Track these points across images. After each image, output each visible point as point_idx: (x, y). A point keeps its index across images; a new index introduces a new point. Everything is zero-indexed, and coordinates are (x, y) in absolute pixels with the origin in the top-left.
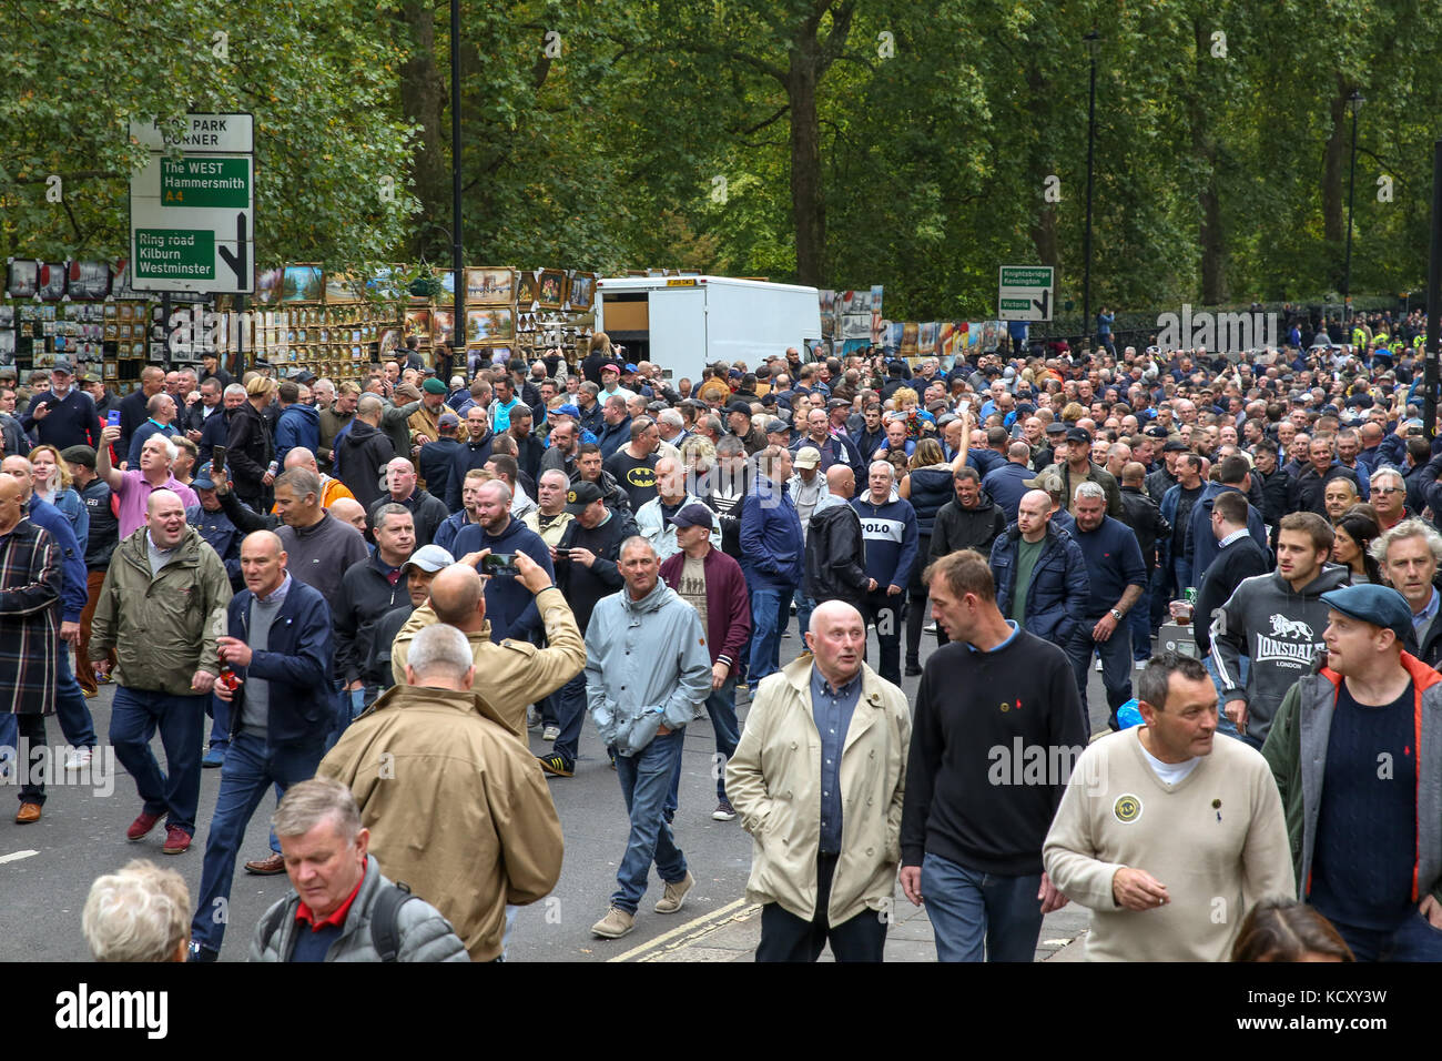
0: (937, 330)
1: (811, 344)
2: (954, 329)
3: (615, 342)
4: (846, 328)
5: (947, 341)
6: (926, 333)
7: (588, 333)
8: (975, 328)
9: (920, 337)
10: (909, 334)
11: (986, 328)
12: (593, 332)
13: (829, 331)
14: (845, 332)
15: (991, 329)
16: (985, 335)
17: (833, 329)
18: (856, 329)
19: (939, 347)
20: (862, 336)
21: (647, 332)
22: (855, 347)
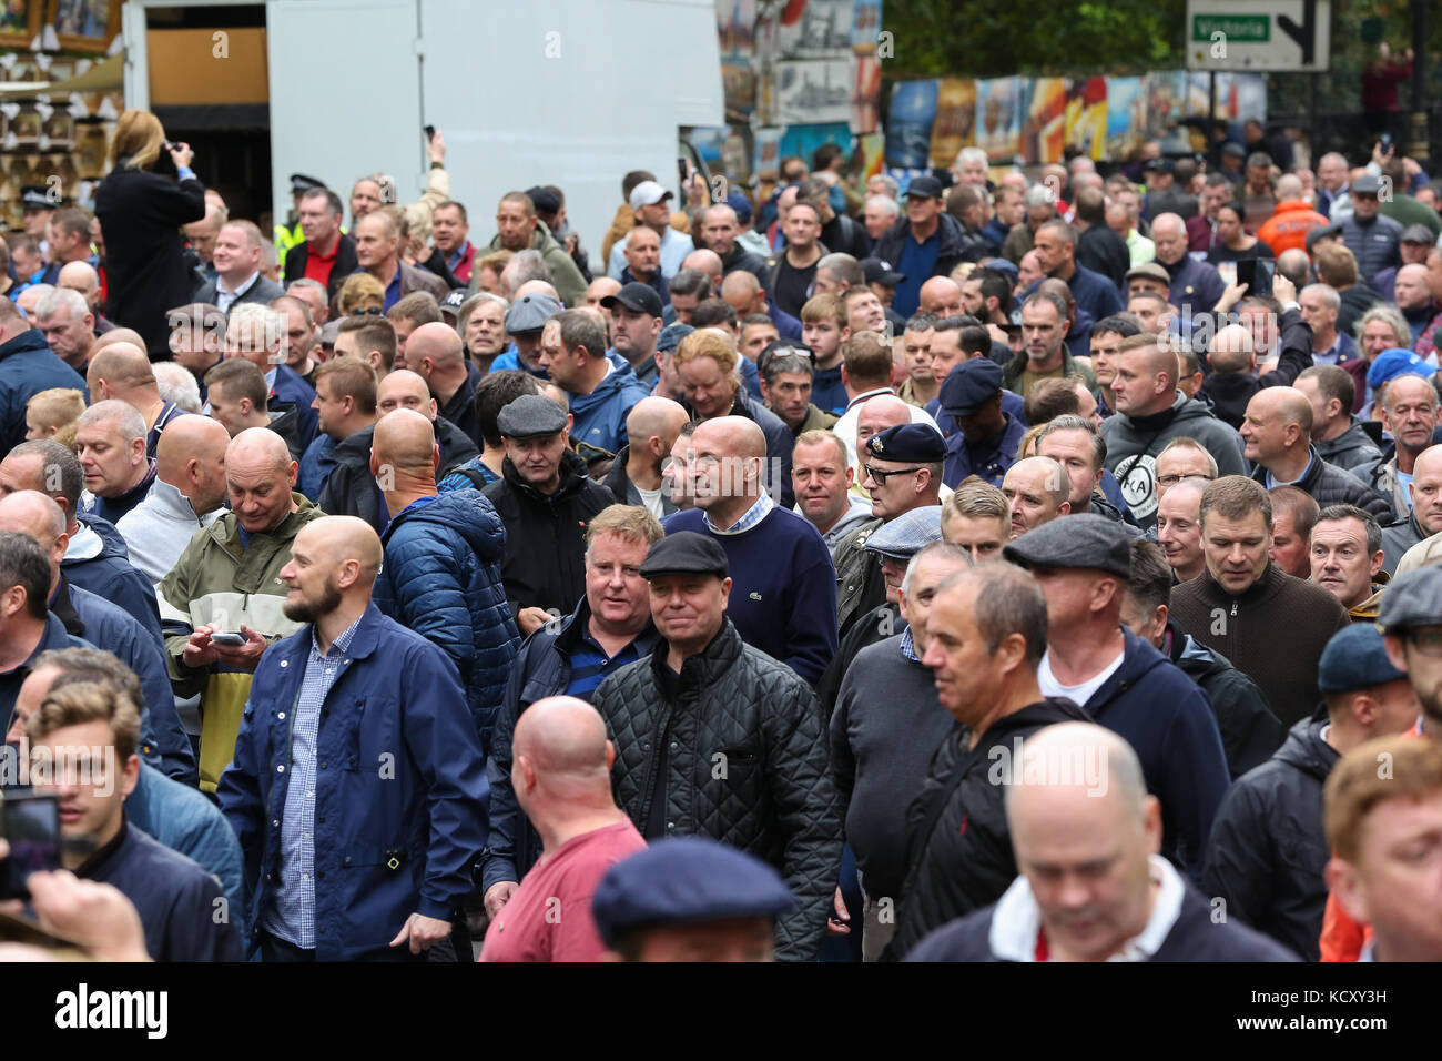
0: (1026, 97)
1: (697, 139)
2: (1069, 96)
3: (174, 136)
4: (786, 96)
5: (1051, 128)
6: (995, 106)
7: (107, 109)
8: (1124, 93)
9: (981, 116)
10: (951, 109)
11: (1152, 92)
12: (121, 107)
13: (742, 105)
14: (785, 108)
15: (1163, 94)
16: (1151, 111)
17: (753, 97)
18: (813, 97)
19: (1030, 143)
20: (829, 115)
21: (262, 111)
22: (811, 145)
